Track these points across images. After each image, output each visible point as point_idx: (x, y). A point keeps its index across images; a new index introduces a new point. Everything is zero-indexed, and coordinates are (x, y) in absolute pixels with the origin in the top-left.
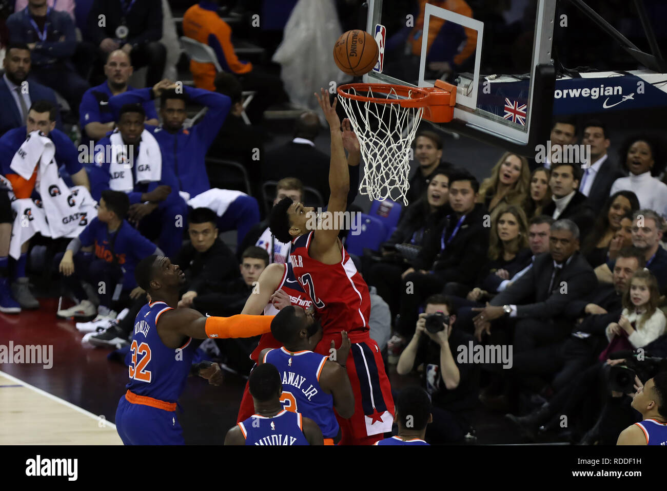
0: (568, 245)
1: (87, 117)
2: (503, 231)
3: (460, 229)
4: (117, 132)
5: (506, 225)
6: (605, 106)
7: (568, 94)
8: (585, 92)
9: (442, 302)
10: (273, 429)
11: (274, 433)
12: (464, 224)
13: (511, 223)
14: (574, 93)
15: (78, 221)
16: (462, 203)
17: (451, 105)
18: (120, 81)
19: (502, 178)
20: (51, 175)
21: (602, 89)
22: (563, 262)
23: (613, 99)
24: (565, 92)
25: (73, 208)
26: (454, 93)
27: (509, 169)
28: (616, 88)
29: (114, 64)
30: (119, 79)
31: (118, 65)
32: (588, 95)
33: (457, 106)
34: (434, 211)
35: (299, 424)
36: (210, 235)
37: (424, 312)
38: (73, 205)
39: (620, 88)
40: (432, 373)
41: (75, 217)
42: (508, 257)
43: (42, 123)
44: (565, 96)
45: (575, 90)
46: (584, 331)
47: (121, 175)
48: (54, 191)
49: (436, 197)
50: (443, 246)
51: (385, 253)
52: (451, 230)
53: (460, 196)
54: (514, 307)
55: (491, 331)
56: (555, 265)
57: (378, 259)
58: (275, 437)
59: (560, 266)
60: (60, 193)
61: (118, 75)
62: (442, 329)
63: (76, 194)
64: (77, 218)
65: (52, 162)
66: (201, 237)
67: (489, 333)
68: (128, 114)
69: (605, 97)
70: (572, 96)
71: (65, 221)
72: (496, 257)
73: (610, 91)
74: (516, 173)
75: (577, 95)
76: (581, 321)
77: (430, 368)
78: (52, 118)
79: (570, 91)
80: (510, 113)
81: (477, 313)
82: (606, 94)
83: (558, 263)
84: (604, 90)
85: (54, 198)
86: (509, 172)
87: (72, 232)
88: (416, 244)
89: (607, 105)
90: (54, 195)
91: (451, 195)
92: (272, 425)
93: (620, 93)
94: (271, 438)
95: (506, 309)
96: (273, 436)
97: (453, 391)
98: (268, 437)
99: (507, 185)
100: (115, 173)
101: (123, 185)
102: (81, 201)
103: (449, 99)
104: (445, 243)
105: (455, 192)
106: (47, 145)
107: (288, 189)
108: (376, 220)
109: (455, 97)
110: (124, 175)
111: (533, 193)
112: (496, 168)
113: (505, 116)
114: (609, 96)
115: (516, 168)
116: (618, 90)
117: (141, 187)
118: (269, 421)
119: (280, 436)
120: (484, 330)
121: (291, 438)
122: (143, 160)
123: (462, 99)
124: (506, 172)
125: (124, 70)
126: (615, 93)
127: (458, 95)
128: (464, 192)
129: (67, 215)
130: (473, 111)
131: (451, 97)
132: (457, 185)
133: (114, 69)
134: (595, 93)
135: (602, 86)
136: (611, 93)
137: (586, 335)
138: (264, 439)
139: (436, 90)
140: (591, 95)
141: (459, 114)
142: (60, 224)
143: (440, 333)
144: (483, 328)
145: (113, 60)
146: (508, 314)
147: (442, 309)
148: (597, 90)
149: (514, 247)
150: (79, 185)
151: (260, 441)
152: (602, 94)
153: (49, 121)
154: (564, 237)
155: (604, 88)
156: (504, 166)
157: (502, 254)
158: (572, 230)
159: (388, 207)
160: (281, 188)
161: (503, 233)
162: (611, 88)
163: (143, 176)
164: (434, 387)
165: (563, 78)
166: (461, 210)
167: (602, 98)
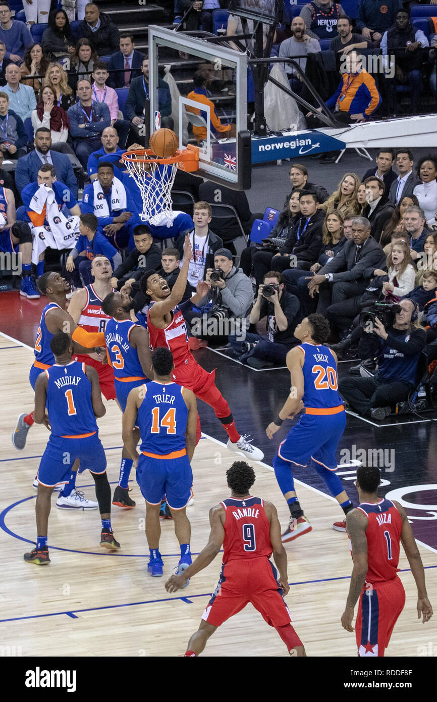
0: (363, 233)
1: (91, 170)
2: (330, 226)
3: (308, 226)
4: (97, 180)
5: (331, 222)
6: (301, 153)
7: (275, 147)
8: (287, 145)
9: (274, 276)
10: (66, 373)
11: (66, 375)
12: (310, 223)
13: (335, 220)
14: (279, 146)
15: (74, 238)
16: (307, 209)
17: (196, 160)
18: (111, 147)
19: (343, 192)
20: (54, 210)
21: (297, 142)
22: (362, 244)
23: (306, 147)
24: (273, 145)
25: (70, 230)
26: (197, 152)
27: (346, 185)
28: (307, 141)
29: (106, 136)
30: (110, 145)
31: (109, 136)
32: (288, 146)
33: (200, 160)
34: (294, 215)
35: (83, 369)
36: (147, 242)
37: (263, 284)
38: (69, 228)
39: (310, 140)
40: (272, 321)
41: (71, 236)
42: (335, 242)
43: (46, 178)
44: (273, 148)
45: (279, 144)
46: (373, 287)
47: (101, 207)
48: (57, 220)
49: (294, 207)
50: (298, 238)
51: (264, 244)
52: (302, 227)
53: (306, 205)
54: (331, 275)
55: (319, 291)
56: (357, 246)
57: (260, 248)
58: (67, 378)
59: (360, 247)
60: (61, 221)
61: (109, 143)
62: (274, 293)
63: (72, 221)
64: (73, 236)
65: (54, 202)
66: (141, 244)
67: (318, 292)
68: (102, 168)
69: (300, 147)
70: (278, 148)
71: (65, 238)
72: (328, 242)
73: (302, 143)
74: (351, 187)
75: (281, 147)
76: (372, 280)
77: (271, 318)
78: (52, 175)
79: (276, 145)
80: (227, 163)
81: (309, 281)
82: (301, 145)
83: (359, 245)
84: (299, 142)
85: (58, 224)
86: (347, 187)
87: (71, 245)
88: (284, 237)
89: (302, 151)
90: (57, 223)
91: (301, 205)
92: (65, 370)
93: (310, 143)
94: (65, 378)
95: (326, 276)
96: (66, 377)
97: (284, 332)
98: (63, 378)
99: (347, 195)
100: (97, 206)
101: (103, 212)
102: (75, 225)
103: (195, 156)
104: (300, 235)
105: (303, 203)
106: (49, 192)
107: (200, 208)
108: (266, 223)
109: (198, 155)
110: (103, 206)
111: (359, 199)
112: (340, 184)
113: (225, 165)
114: (303, 146)
115: (351, 184)
116: (308, 142)
117: (115, 213)
118: (63, 368)
119: (70, 377)
120: (315, 290)
121: (78, 378)
122: (114, 196)
123: (202, 156)
124: (345, 187)
125: (112, 139)
126: (307, 144)
127: (200, 153)
128: (308, 202)
129: (66, 235)
130: (209, 163)
131: (196, 155)
132: (304, 198)
133: (106, 139)
134: (293, 145)
135: (297, 140)
136: (304, 144)
137: (375, 289)
138: (61, 379)
139: (188, 150)
140: (290, 146)
141: (202, 166)
142: (62, 241)
143: (273, 296)
144: (314, 289)
145: (105, 134)
146: (327, 280)
147: (275, 280)
148: (294, 142)
149: (338, 235)
150: (74, 215)
151: (58, 380)
152: (298, 145)
153: (50, 177)
154: (359, 229)
155: (299, 141)
156: (344, 183)
157: (331, 241)
158: (364, 223)
159: (273, 214)
160: (196, 208)
161: (330, 227)
162: (303, 141)
163: (116, 206)
164: (274, 330)
165: (271, 137)
166: (307, 214)
167: (298, 148)
